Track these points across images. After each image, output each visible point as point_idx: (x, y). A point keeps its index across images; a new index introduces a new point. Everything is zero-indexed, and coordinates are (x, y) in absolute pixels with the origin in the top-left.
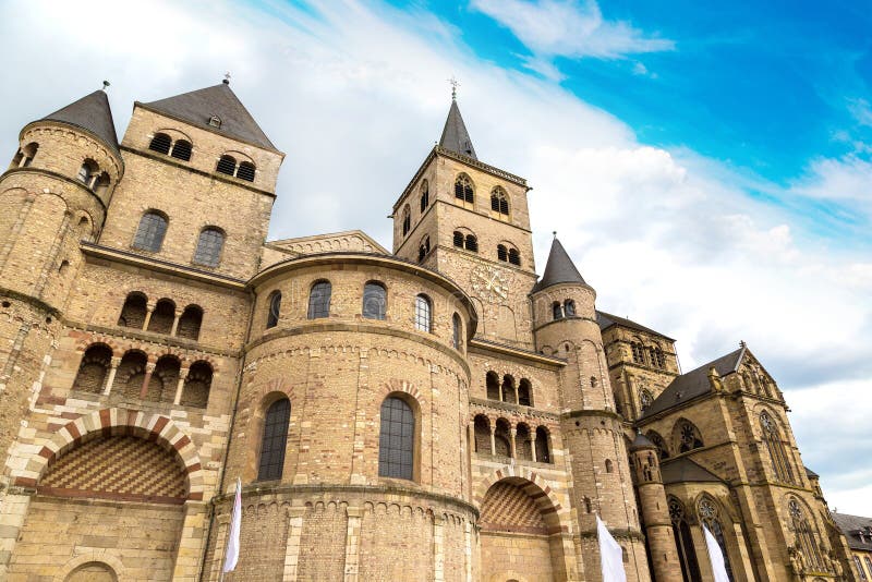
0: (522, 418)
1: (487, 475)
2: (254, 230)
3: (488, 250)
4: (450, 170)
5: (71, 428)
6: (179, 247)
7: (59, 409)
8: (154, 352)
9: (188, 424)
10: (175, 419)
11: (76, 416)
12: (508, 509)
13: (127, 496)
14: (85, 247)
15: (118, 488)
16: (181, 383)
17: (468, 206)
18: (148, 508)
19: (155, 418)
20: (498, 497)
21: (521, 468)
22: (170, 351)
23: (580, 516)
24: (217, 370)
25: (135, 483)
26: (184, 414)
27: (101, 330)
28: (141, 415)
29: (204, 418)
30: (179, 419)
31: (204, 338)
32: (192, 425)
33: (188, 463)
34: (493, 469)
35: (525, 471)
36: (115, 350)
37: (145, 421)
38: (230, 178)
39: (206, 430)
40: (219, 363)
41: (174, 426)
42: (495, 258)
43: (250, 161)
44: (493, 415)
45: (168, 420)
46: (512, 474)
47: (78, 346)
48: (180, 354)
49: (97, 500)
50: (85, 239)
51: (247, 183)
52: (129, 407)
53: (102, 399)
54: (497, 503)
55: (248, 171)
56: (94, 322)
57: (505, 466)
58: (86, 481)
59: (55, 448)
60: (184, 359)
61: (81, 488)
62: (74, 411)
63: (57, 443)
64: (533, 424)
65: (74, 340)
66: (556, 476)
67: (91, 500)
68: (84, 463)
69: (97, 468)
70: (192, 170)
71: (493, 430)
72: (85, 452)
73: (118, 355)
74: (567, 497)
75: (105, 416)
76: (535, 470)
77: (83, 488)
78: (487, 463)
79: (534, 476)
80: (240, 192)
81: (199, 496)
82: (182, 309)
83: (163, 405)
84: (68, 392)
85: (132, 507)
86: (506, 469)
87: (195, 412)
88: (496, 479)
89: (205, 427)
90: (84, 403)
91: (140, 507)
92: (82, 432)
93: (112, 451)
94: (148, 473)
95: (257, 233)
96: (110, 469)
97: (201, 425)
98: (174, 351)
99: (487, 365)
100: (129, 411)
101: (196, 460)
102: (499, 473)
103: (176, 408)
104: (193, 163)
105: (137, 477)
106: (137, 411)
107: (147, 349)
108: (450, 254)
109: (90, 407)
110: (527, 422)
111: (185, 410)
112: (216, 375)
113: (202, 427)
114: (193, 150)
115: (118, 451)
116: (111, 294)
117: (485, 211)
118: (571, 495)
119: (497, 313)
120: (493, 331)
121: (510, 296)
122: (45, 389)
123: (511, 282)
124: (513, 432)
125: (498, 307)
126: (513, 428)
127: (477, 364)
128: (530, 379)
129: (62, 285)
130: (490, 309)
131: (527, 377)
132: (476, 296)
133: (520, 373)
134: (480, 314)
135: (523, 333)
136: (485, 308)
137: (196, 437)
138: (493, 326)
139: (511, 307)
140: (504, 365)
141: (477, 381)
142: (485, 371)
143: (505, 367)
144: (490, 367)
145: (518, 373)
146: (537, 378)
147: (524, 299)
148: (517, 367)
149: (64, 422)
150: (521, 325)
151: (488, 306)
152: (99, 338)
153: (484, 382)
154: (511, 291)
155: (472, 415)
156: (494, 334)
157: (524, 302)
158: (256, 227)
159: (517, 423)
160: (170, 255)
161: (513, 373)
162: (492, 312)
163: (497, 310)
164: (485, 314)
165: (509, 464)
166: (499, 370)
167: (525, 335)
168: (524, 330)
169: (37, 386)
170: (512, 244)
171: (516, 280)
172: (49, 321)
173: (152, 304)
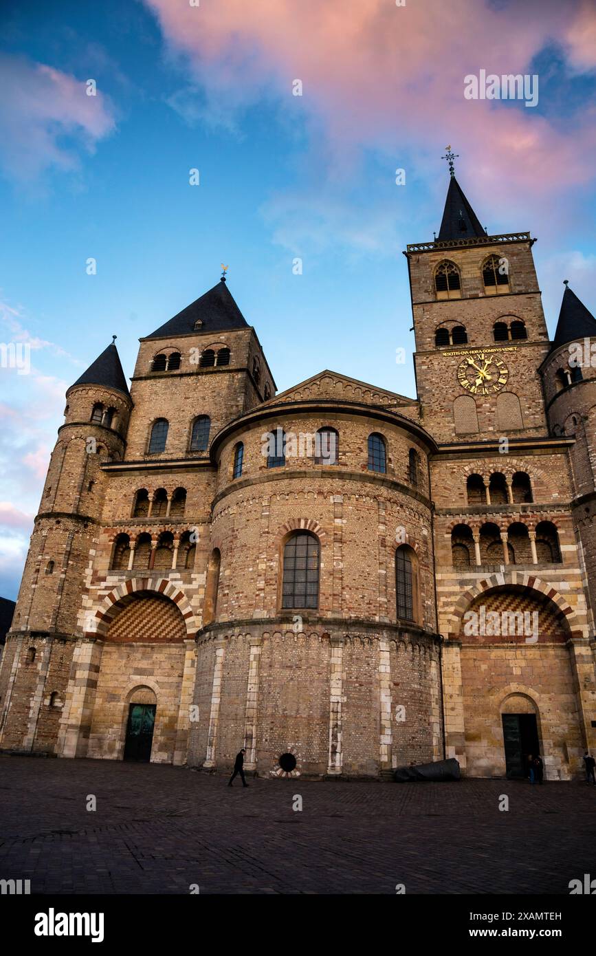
0: (516, 517)
1: (468, 588)
2: (232, 406)
3: (481, 336)
4: (425, 265)
5: (111, 596)
7: (103, 584)
8: (155, 531)
9: (182, 582)
10: (172, 580)
11: (113, 587)
13: (157, 639)
14: (104, 468)
15: (151, 634)
16: (176, 551)
17: (455, 294)
18: (169, 647)
19: (160, 581)
21: (514, 575)
22: (165, 529)
24: (199, 537)
25: (160, 630)
26: (178, 575)
27: (121, 524)
28: (150, 581)
29: (193, 576)
30: (175, 580)
31: (190, 513)
32: (185, 582)
33: (184, 612)
34: (475, 580)
35: (519, 576)
36: (131, 537)
37: (153, 585)
38: (211, 369)
39: (194, 585)
40: (200, 530)
41: (172, 586)
42: (490, 341)
43: (225, 347)
44: (474, 521)
45: (168, 581)
46: (501, 581)
47: (109, 538)
48: (172, 529)
49: (138, 644)
50: (104, 461)
51: (224, 368)
52: (143, 576)
53: (126, 573)
55: (225, 357)
56: (117, 520)
57: (491, 575)
58: (131, 631)
59: (103, 611)
60: (175, 533)
61: (129, 636)
62: (110, 584)
63: (104, 607)
64: (531, 523)
65: (107, 535)
66: (566, 576)
67: (134, 644)
68: (129, 619)
69: (137, 621)
71: (477, 539)
73: (133, 539)
74: (582, 599)
75: (129, 585)
76: (533, 573)
77: (130, 636)
78: (468, 576)
79: (532, 580)
80: (218, 377)
81: (193, 636)
82: (172, 493)
83: (164, 571)
84: (107, 572)
85: (160, 647)
86: (493, 579)
87: (186, 572)
88: (481, 589)
89: (194, 582)
90: (116, 578)
91: (166, 647)
92: (117, 598)
93: (144, 608)
94: (168, 622)
95: (234, 408)
96: (145, 621)
97: (190, 581)
98: (168, 528)
99: (467, 468)
100: (143, 579)
101: (189, 609)
102: (484, 583)
103: (173, 571)
104: (183, 369)
105: (161, 625)
106: (148, 578)
107: (150, 531)
108: (431, 358)
109: (120, 580)
110: (523, 521)
111: (180, 572)
112: (199, 541)
113: (191, 583)
114: (181, 358)
115: (143, 606)
116: (125, 496)
117: (473, 292)
118: (586, 595)
119: (494, 404)
120: (489, 425)
121: (512, 378)
122: (95, 572)
123: (513, 362)
124: (504, 536)
125: (495, 396)
126: (503, 531)
127: (454, 470)
128: (526, 470)
129: (92, 499)
130: (486, 403)
131: (523, 470)
132: (465, 393)
133: (513, 467)
134: (472, 412)
135: (532, 417)
136: (478, 402)
137: (187, 591)
138: (490, 420)
139: (514, 391)
140: (490, 463)
141: (455, 489)
142: (465, 476)
143: (491, 465)
144: (471, 470)
145: (510, 467)
146: (538, 468)
147: (533, 376)
148: (508, 461)
149: (107, 593)
150: (530, 408)
151: (482, 399)
152: (121, 530)
153: (464, 489)
154: (513, 372)
155: (449, 528)
156: (491, 429)
157: (533, 380)
158: (233, 403)
159: (508, 525)
160: (172, 451)
161: (502, 470)
162: (488, 405)
163: (494, 400)
164: (479, 410)
165: (499, 571)
166: (483, 470)
167: (535, 418)
168: (534, 412)
169: (89, 572)
170: (514, 315)
171: (520, 358)
172: (86, 526)
173: (151, 495)
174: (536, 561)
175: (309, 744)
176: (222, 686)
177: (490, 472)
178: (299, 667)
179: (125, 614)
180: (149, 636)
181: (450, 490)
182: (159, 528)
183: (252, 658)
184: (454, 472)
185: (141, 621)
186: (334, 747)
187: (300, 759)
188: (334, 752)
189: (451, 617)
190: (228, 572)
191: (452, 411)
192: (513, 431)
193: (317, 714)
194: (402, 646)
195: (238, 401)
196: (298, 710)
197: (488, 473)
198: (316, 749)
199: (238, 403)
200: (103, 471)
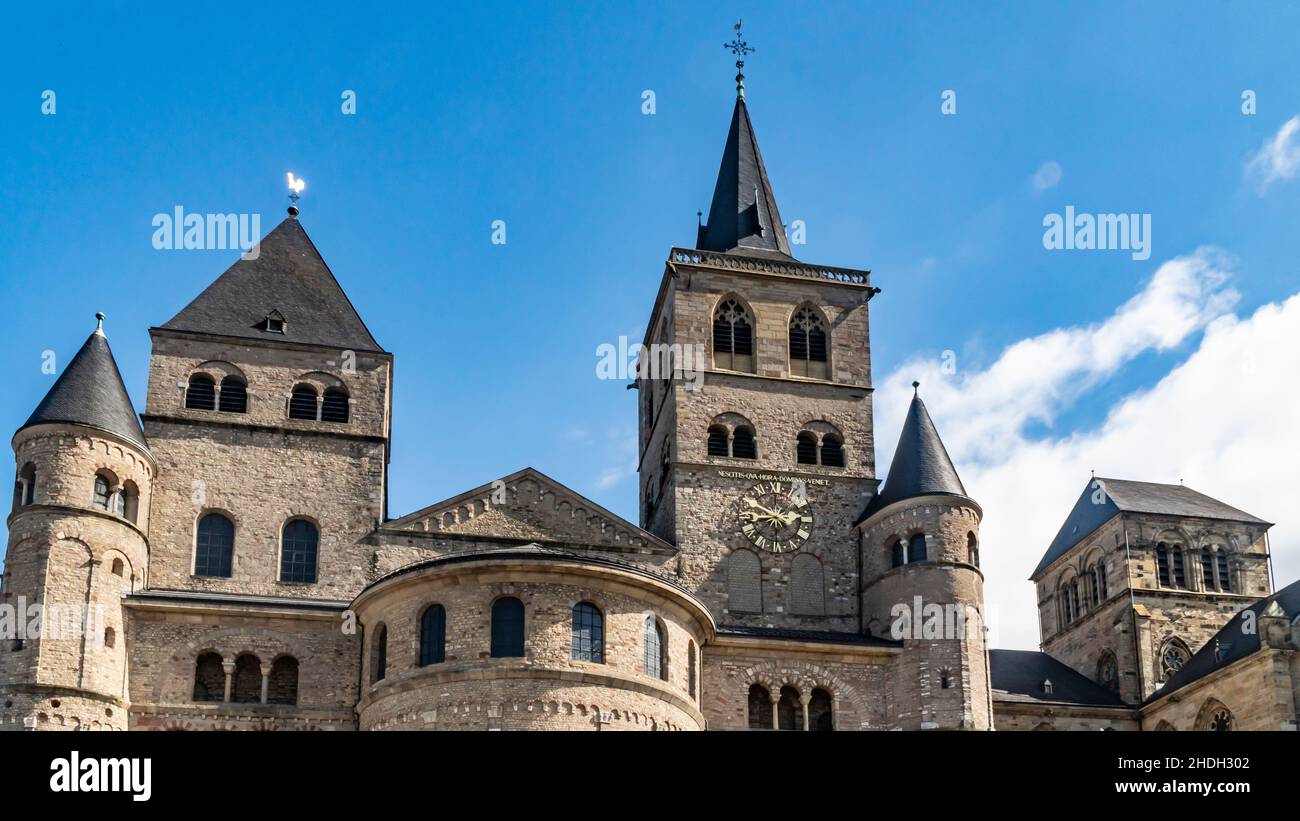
2: (359, 508)
3: (776, 450)
6: (254, 562)
14: (130, 603)
17: (740, 366)
22: (263, 725)
27: (174, 711)
31: (304, 698)
38: (313, 426)
42: (791, 463)
43: (338, 384)
48: (276, 727)
51: (336, 427)
55: (338, 405)
56: (164, 703)
70: (253, 429)
82: (268, 664)
95: (365, 512)
98: (268, 724)
99: (750, 672)
107: (234, 727)
108: (700, 476)
114: (248, 390)
116: (175, 658)
119: (788, 571)
120: (778, 604)
121: (816, 531)
123: (821, 504)
125: (790, 557)
127: (733, 673)
128: (831, 683)
129: (112, 661)
130: (776, 566)
131: (826, 683)
132: (747, 546)
133: (813, 677)
134: (755, 578)
135: (839, 598)
136: (765, 564)
138: (779, 596)
139: (818, 553)
140: (784, 668)
141: (732, 702)
142: (746, 682)
143: (784, 671)
144: (756, 674)
145: (809, 677)
146: (847, 682)
147: (846, 533)
148: (808, 668)
150: (836, 584)
151: (772, 559)
152: (174, 723)
153: (744, 703)
154: (819, 522)
156: (780, 609)
157: (845, 539)
158: (361, 502)
160: (247, 578)
161: (799, 680)
162: (778, 571)
163: (788, 564)
164: (765, 576)
166: (772, 677)
167: (842, 601)
168: (842, 592)
170: (830, 424)
171: (831, 499)
172: (109, 712)
173: (228, 665)
177: (782, 681)
181: (724, 702)
182: (251, 724)
184: (732, 675)
191: (725, 573)
192: (811, 617)
195: (371, 501)
197: (779, 683)
199: (372, 505)
200: (127, 609)
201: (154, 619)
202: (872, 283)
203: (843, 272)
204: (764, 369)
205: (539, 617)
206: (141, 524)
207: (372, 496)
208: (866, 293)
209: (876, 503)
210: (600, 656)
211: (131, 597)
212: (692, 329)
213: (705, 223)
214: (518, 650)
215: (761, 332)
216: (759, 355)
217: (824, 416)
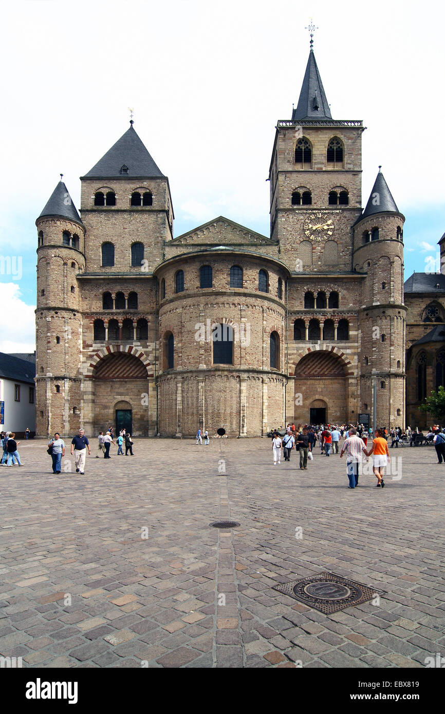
0: (329, 316)
1: (300, 351)
2: (158, 237)
3: (320, 200)
5: (98, 355)
6: (122, 260)
7: (91, 349)
8: (120, 318)
9: (141, 347)
10: (135, 346)
11: (98, 351)
12: (318, 367)
13: (127, 377)
14: (78, 277)
16: (135, 330)
17: (306, 167)
19: (128, 347)
20: (313, 361)
21: (325, 345)
22: (126, 316)
23: (362, 366)
24: (149, 322)
27: (97, 313)
28: (121, 347)
29: (148, 344)
30: (138, 346)
31: (141, 307)
32: (143, 347)
33: (145, 363)
34: (305, 347)
35: (327, 346)
36: (104, 321)
37: (124, 349)
38: (139, 208)
39: (150, 349)
40: (150, 317)
41: (136, 349)
42: (326, 204)
43: (148, 191)
44: (307, 318)
45: (133, 347)
46: (318, 348)
47: (90, 322)
48: (131, 317)
51: (148, 208)
52: (116, 344)
53: (105, 342)
54: (311, 365)
55: (148, 199)
56: (93, 311)
57: (313, 345)
58: (111, 373)
59: (94, 364)
60: (134, 319)
62: (96, 349)
63: (94, 361)
64: (336, 319)
65: (88, 320)
66: (350, 347)
67: (114, 380)
68: (108, 367)
69: (113, 369)
70: (118, 211)
71: (307, 327)
72: (108, 363)
73: (106, 322)
74: (356, 357)
75: (108, 349)
76: (334, 345)
77: (111, 376)
78: (301, 345)
79: (333, 348)
81: (152, 375)
82: (127, 295)
83: (129, 341)
84: (92, 341)
85: (130, 381)
86: (314, 347)
87: (143, 342)
88: (307, 352)
89: (149, 347)
90: (99, 345)
92: (102, 356)
93: (117, 361)
94: (133, 368)
95: (160, 238)
96: (119, 368)
98: (128, 316)
99: (306, 287)
100: (117, 346)
101: (148, 362)
103: (135, 341)
104: (118, 205)
106: (120, 345)
107: (117, 318)
109: (102, 346)
110: (332, 318)
111: (139, 342)
112: (149, 324)
113: (147, 348)
114: (116, 197)
115: (119, 361)
116: (96, 295)
117: (320, 166)
118: (358, 356)
119: (323, 248)
120: (319, 261)
121: (335, 231)
122: (84, 342)
123: (337, 220)
124: (322, 325)
125: (324, 242)
126: (322, 323)
129: (75, 297)
130: (318, 246)
131: (336, 290)
132: (307, 239)
133: (331, 288)
134: (310, 251)
135: (344, 257)
136: (314, 246)
137: (146, 352)
138: (319, 258)
139: (336, 240)
140: (319, 285)
141: (298, 299)
142: (304, 292)
143: (319, 287)
144: (308, 289)
145: (329, 288)
146: (344, 289)
147: (347, 231)
148: (328, 285)
149: (94, 353)
150: (343, 251)
151: (317, 244)
152: (97, 317)
153: (303, 299)
154: (336, 227)
155: (293, 320)
156: (320, 263)
157: (347, 234)
158: (158, 235)
159: (324, 320)
160: (119, 266)
161: (325, 290)
164: (314, 251)
165: (317, 343)
166: (314, 289)
168: (345, 254)
169: (81, 342)
170: (343, 187)
171: (342, 218)
172: (75, 315)
173: (113, 296)
174: (336, 339)
175: (231, 424)
176: (183, 401)
178: (225, 391)
179: (106, 364)
180: (123, 376)
181: (295, 299)
182: (123, 317)
183: (200, 387)
184: (298, 289)
185: (116, 368)
186: (243, 425)
187: (228, 430)
188: (243, 427)
189: (291, 365)
190: (180, 345)
191: (298, 251)
192: (332, 265)
193: (234, 411)
194: (272, 380)
195: (162, 234)
196: (225, 410)
197: (317, 291)
198: (234, 426)
199: (162, 236)
200: (78, 279)
201: (87, 283)
202: (364, 126)
203: (351, 122)
204: (316, 167)
205: (217, 272)
206: (81, 249)
207: (162, 232)
208: (361, 129)
209: (362, 217)
210: (241, 286)
211: (79, 275)
212: (286, 154)
213: (296, 108)
214: (210, 285)
215: (315, 152)
216: (314, 161)
217: (340, 184)
